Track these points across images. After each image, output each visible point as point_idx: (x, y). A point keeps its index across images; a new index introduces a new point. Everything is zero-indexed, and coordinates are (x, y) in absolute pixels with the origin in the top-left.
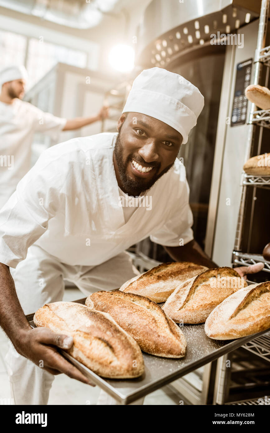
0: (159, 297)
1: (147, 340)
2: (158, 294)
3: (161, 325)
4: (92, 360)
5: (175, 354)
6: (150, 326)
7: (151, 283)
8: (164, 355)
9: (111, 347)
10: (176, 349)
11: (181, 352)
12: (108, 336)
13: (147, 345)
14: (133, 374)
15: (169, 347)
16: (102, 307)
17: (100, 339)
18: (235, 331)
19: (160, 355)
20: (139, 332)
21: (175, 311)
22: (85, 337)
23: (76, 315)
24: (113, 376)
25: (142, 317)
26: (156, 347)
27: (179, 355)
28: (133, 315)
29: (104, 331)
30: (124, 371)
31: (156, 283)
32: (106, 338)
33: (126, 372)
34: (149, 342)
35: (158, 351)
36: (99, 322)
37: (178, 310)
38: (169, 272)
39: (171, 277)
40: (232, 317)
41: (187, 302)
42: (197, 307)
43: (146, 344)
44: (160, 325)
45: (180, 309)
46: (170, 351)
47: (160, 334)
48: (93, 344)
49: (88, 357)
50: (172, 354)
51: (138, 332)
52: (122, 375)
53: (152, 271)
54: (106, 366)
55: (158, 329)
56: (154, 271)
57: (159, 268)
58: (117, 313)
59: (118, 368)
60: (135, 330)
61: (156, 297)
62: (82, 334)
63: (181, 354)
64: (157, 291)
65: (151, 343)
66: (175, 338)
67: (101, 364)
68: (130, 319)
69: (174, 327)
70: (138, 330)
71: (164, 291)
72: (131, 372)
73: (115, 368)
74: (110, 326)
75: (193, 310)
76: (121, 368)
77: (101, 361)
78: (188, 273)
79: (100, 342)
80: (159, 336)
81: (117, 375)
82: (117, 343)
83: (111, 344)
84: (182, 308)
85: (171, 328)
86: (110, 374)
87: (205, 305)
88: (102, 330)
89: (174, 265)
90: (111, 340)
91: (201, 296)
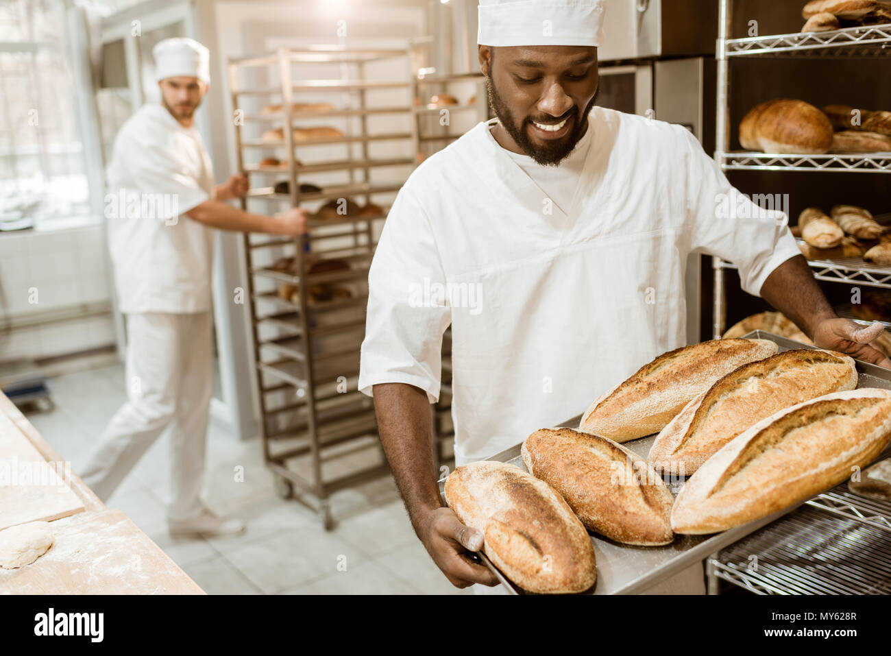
0: (650, 425)
1: (609, 522)
2: (649, 419)
3: (631, 492)
4: (512, 566)
5: (656, 541)
6: (611, 498)
7: (634, 401)
8: (639, 543)
9: (537, 547)
10: (656, 533)
11: (666, 536)
12: (534, 527)
13: (610, 529)
14: (573, 588)
15: (644, 530)
16: (541, 464)
17: (521, 533)
18: (716, 519)
19: (633, 543)
20: (596, 509)
21: (667, 456)
22: (502, 530)
23: (492, 490)
24: (544, 591)
25: (598, 481)
26: (624, 532)
27: (662, 541)
28: (583, 479)
29: (530, 520)
30: (560, 584)
31: (644, 398)
32: (531, 532)
33: (562, 585)
34: (611, 524)
35: (628, 537)
36: (523, 503)
37: (672, 453)
38: (672, 372)
39: (676, 380)
40: (713, 492)
41: (691, 436)
42: (705, 446)
43: (608, 527)
44: (629, 492)
45: (676, 451)
46: (646, 536)
47: (627, 510)
48: (512, 541)
49: (506, 563)
50: (650, 541)
51: (593, 509)
52: (558, 589)
53: (641, 372)
54: (531, 576)
55: (624, 501)
56: (645, 373)
57: (654, 364)
58: (561, 476)
59: (549, 580)
60: (588, 505)
61: (646, 425)
62: (498, 525)
63: (665, 540)
64: (647, 414)
65: (615, 525)
66: (653, 513)
67: (524, 573)
68: (581, 486)
69: (652, 493)
70: (593, 505)
71: (661, 412)
72: (570, 586)
73: (545, 579)
74: (540, 511)
75: (697, 452)
76: (554, 579)
77: (525, 568)
78: (713, 365)
79: (521, 539)
80: (626, 513)
81: (550, 590)
82: (547, 541)
83: (538, 542)
84: (680, 448)
85: (646, 497)
86: (539, 588)
87: (720, 441)
88: (526, 518)
89: (689, 351)
90: (537, 536)
91: (715, 425)
